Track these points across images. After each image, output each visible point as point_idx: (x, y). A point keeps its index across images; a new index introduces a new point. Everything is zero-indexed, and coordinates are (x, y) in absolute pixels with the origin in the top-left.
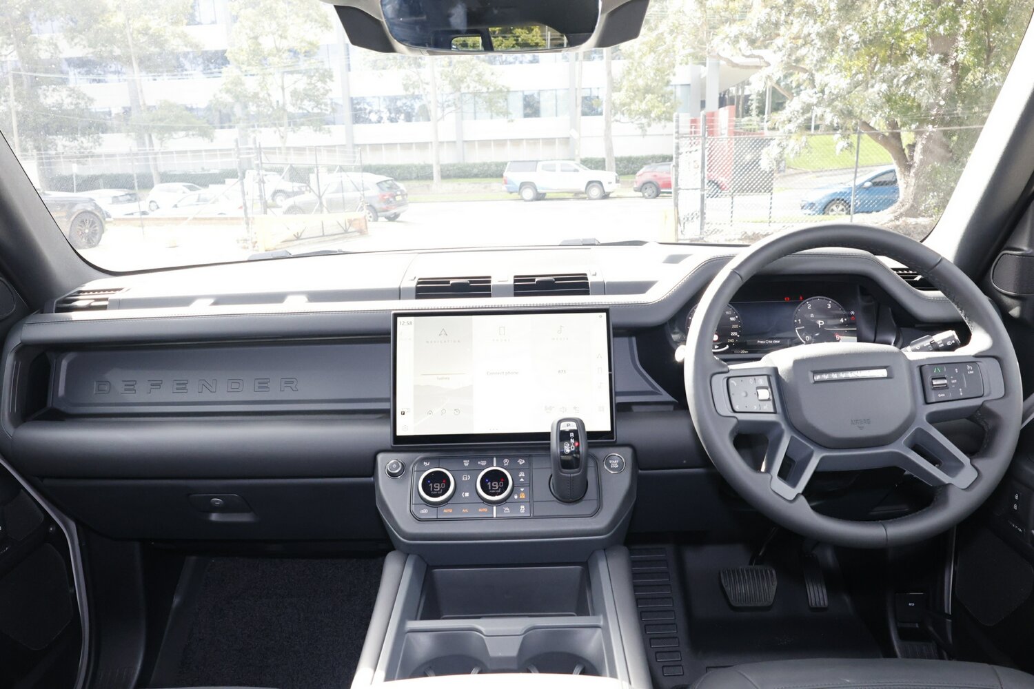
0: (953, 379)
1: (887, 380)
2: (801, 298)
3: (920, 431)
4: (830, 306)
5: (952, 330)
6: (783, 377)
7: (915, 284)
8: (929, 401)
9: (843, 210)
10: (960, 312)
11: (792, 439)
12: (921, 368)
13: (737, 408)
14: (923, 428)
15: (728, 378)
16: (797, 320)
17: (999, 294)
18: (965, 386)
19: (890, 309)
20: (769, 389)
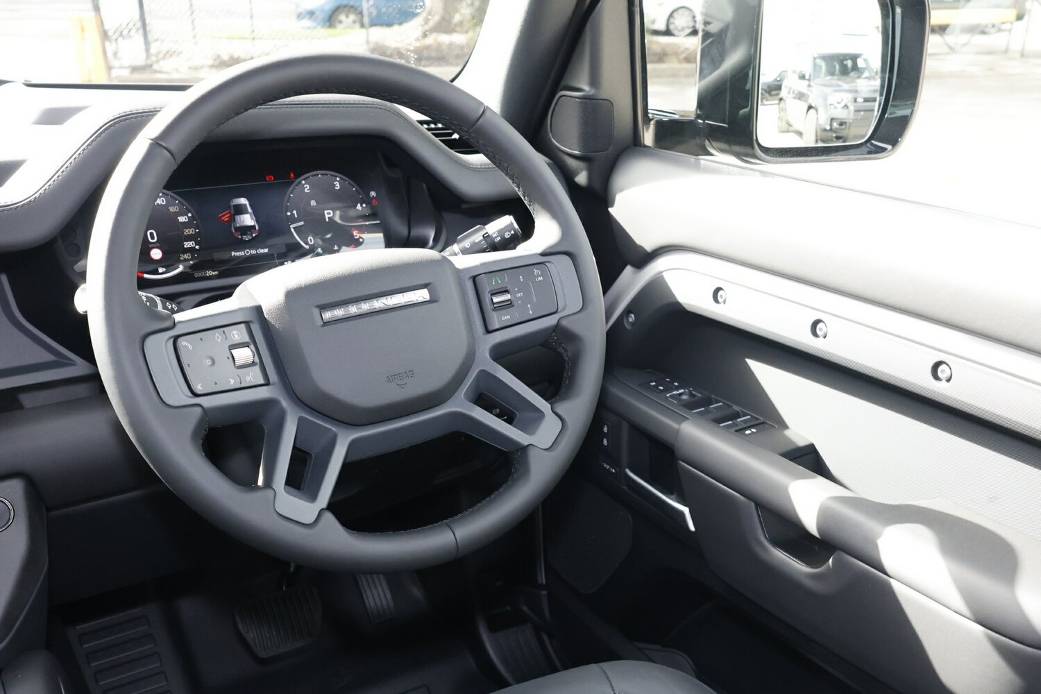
0: (518, 292)
1: (429, 305)
2: (292, 175)
3: (484, 374)
4: (338, 186)
5: (510, 214)
6: (272, 322)
7: (452, 144)
8: (491, 328)
9: (354, 22)
10: (517, 189)
11: (301, 422)
12: (474, 278)
13: (199, 388)
14: (486, 369)
15: (176, 338)
16: (291, 212)
17: (562, 154)
18: (535, 300)
19: (424, 185)
20: (252, 346)
